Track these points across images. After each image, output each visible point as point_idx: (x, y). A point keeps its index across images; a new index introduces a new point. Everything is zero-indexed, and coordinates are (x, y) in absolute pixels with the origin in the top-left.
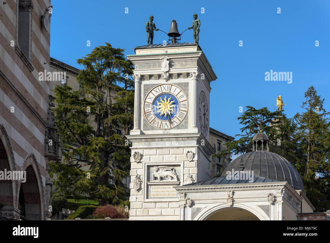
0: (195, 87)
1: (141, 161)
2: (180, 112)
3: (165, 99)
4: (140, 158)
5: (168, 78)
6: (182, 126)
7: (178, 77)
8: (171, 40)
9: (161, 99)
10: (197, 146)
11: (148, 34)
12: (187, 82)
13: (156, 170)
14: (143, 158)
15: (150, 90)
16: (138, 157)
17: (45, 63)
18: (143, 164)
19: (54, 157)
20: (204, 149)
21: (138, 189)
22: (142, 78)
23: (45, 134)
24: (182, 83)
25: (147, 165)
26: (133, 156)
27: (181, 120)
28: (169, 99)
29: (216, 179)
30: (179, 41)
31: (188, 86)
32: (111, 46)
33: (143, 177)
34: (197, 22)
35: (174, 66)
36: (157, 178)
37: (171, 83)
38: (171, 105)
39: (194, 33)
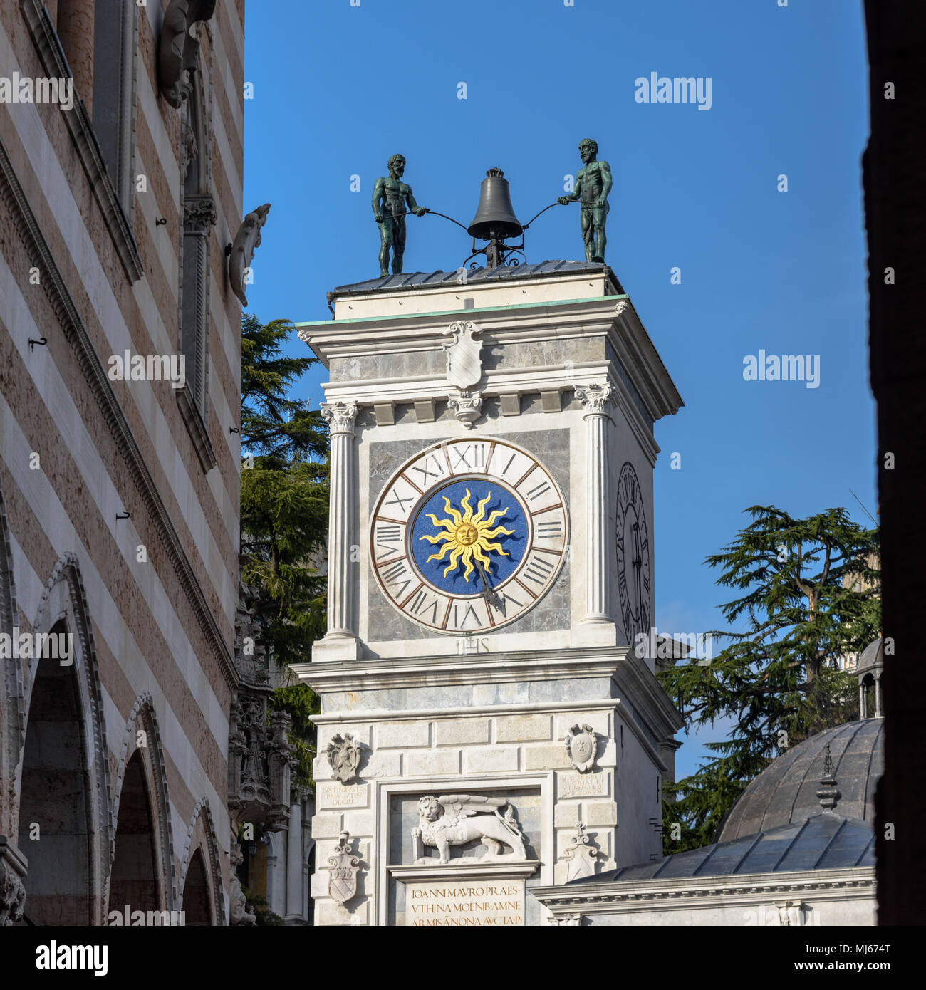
0: (599, 447)
2: (535, 558)
3: (464, 503)
5: (480, 414)
6: (543, 615)
7: (522, 410)
8: (483, 251)
9: (448, 502)
11: (381, 232)
12: (561, 427)
15: (396, 466)
22: (364, 415)
24: (540, 432)
27: (538, 590)
28: (482, 504)
30: (515, 255)
31: (566, 445)
34: (598, 172)
35: (504, 361)
37: (490, 435)
38: (491, 529)
39: (584, 219)
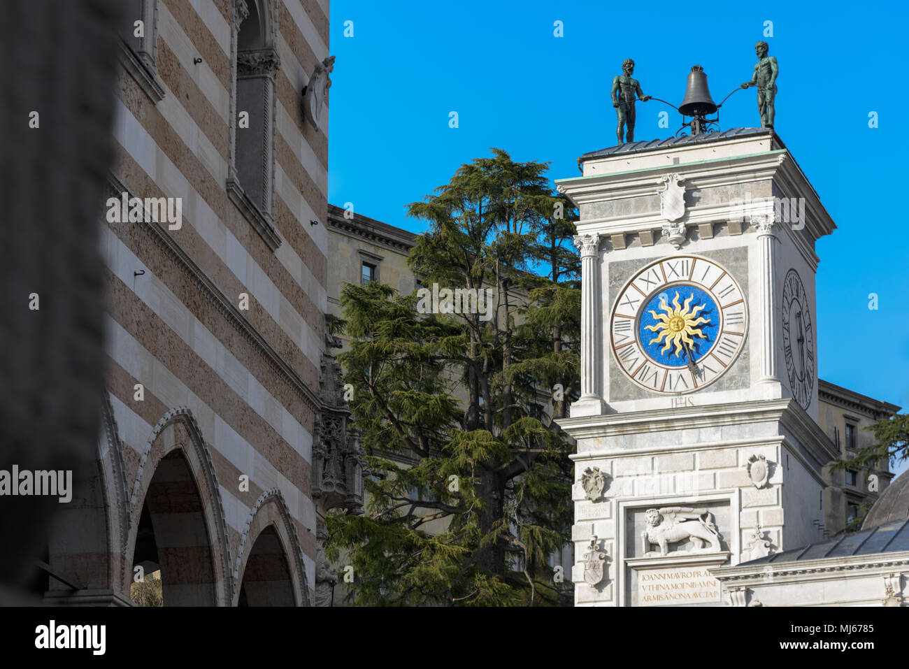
0: (768, 258)
1: (606, 495)
2: (725, 339)
3: (675, 302)
4: (601, 487)
5: (685, 239)
6: (731, 379)
7: (714, 234)
8: (690, 124)
9: (663, 301)
10: (780, 440)
11: (618, 114)
12: (742, 245)
13: (651, 519)
14: (613, 484)
15: (627, 278)
16: (596, 484)
17: (312, 223)
18: (611, 503)
19: (340, 498)
20: (803, 447)
21: (597, 582)
22: (604, 243)
23: (315, 430)
24: (727, 249)
25: (625, 507)
26: (581, 482)
27: (728, 361)
28: (687, 302)
29: (845, 538)
30: (713, 126)
31: (745, 258)
32: (508, 157)
33: (611, 545)
34: (769, 64)
35: (701, 200)
36: (658, 545)
37: (692, 253)
38: (694, 319)
39: (760, 99)
